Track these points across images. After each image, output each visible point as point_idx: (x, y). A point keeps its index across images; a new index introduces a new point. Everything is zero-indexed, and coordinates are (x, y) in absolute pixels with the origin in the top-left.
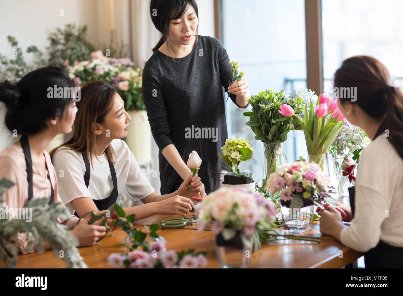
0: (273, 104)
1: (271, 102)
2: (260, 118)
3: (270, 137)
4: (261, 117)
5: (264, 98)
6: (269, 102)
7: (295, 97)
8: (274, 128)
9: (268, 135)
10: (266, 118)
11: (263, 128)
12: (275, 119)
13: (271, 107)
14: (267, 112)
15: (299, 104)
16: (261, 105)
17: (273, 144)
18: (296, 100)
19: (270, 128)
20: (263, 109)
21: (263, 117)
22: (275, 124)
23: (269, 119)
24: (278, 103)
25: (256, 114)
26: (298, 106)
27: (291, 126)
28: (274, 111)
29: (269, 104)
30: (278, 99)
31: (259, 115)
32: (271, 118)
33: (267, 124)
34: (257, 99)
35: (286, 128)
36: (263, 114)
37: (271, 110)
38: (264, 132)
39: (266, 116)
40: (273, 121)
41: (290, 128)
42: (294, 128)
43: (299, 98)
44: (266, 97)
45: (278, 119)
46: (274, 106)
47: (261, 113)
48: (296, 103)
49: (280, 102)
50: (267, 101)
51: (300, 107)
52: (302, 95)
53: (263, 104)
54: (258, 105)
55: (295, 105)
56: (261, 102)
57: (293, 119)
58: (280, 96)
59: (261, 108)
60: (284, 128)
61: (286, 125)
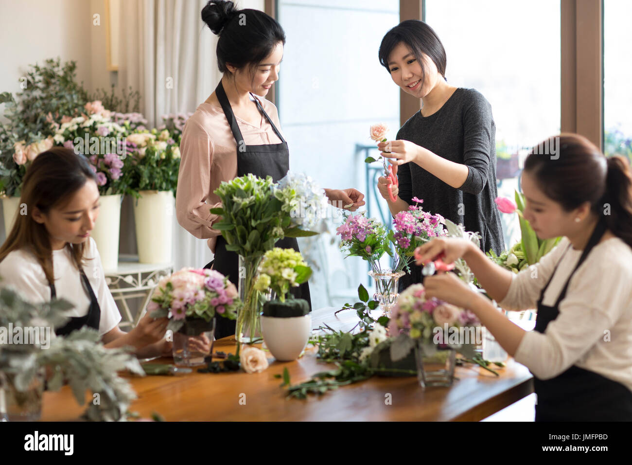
0: (253, 198)
1: (250, 194)
2: (233, 217)
3: (248, 246)
4: (236, 215)
5: (239, 189)
6: (246, 195)
7: (286, 187)
8: (253, 234)
9: (244, 242)
10: (242, 218)
11: (238, 234)
12: (256, 220)
13: (250, 202)
14: (244, 210)
15: (292, 198)
16: (235, 199)
17: (252, 257)
18: (288, 192)
19: (249, 234)
20: (238, 205)
21: (238, 217)
22: (255, 228)
23: (247, 221)
24: (260, 197)
25: (228, 212)
26: (290, 200)
27: (279, 231)
28: (255, 208)
29: (248, 197)
30: (260, 190)
31: (232, 213)
32: (250, 218)
33: (243, 227)
34: (230, 189)
35: (271, 233)
36: (238, 212)
37: (248, 207)
38: (239, 239)
39: (243, 215)
40: (253, 223)
41: (278, 234)
42: (283, 233)
43: (291, 189)
44: (242, 187)
45: (261, 219)
46: (254, 201)
47: (236, 210)
48: (287, 197)
49: (263, 195)
50: (245, 193)
51: (292, 203)
52: (297, 184)
53: (238, 197)
54: (232, 198)
55: (284, 199)
56: (236, 195)
57: (281, 220)
58: (265, 186)
59: (235, 204)
60: (268, 233)
61: (272, 229)
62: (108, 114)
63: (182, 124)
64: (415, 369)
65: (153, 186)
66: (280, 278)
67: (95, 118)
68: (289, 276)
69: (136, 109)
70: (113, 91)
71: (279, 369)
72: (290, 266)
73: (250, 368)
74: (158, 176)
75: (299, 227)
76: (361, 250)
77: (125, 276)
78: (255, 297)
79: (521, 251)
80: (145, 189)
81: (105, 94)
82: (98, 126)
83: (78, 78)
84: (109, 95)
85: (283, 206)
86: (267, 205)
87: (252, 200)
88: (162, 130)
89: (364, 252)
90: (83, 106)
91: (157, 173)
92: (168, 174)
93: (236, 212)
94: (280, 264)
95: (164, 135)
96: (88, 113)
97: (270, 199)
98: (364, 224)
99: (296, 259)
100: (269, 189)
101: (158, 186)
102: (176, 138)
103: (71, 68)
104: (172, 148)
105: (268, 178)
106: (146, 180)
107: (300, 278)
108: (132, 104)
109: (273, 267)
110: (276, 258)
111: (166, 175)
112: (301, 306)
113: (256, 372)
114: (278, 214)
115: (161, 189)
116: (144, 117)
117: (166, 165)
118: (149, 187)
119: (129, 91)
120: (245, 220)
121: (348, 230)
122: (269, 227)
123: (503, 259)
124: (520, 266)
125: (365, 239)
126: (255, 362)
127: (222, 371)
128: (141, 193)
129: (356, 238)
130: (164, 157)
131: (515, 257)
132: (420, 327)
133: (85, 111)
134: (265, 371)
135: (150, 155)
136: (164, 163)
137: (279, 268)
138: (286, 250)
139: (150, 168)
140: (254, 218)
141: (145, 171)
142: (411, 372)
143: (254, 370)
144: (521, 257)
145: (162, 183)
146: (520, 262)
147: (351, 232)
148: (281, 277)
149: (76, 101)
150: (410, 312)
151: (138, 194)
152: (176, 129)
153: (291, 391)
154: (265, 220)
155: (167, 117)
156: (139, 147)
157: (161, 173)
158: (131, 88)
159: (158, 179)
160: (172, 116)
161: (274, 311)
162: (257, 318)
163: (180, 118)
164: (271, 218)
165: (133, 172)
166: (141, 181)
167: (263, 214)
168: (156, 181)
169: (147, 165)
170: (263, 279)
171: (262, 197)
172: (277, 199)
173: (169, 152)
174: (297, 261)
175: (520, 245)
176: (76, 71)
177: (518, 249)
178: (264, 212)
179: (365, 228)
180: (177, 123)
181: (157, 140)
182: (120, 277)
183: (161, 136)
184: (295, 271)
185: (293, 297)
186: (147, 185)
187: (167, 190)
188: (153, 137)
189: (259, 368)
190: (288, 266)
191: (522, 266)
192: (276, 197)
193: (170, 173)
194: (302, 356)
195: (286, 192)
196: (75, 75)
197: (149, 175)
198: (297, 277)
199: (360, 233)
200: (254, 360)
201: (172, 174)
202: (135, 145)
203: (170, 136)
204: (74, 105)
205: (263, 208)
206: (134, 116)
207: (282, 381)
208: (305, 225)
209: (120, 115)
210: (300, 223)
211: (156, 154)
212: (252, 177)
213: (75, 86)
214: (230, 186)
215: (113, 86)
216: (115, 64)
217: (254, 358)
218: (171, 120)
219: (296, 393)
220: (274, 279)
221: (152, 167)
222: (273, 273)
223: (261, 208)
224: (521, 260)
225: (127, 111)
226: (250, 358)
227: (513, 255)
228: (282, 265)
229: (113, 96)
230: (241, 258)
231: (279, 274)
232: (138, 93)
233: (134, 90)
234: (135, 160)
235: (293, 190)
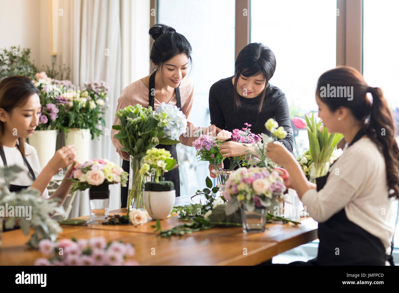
0: (139, 118)
1: (138, 116)
2: (127, 131)
3: (136, 149)
4: (128, 129)
5: (131, 112)
6: (135, 116)
7: (161, 112)
8: (140, 141)
9: (134, 146)
10: (132, 131)
11: (130, 141)
12: (141, 133)
13: (137, 121)
14: (133, 126)
15: (164, 118)
16: (128, 118)
17: (138, 156)
18: (162, 115)
19: (136, 141)
20: (130, 122)
21: (130, 130)
22: (140, 137)
23: (136, 133)
24: (144, 117)
25: (123, 128)
26: (163, 120)
27: (156, 139)
28: (141, 125)
29: (137, 117)
30: (144, 114)
31: (126, 128)
32: (137, 131)
33: (133, 137)
34: (125, 113)
35: (151, 141)
36: (130, 127)
37: (137, 124)
38: (130, 144)
39: (133, 129)
40: (139, 134)
41: (155, 141)
42: (158, 141)
43: (164, 113)
44: (133, 112)
45: (144, 132)
46: (140, 120)
47: (129, 125)
48: (161, 118)
49: (146, 116)
50: (134, 115)
51: (165, 121)
52: (168, 110)
53: (130, 117)
54: (126, 118)
55: (159, 120)
56: (129, 116)
57: (157, 132)
58: (147, 111)
59: (128, 122)
60: (149, 141)
61: (151, 138)
62: (50, 80)
63: (96, 88)
64: (241, 223)
65: (77, 126)
66: (156, 167)
67: (41, 81)
68: (162, 165)
69: (68, 78)
70: (53, 67)
71: (154, 223)
72: (163, 159)
73: (136, 222)
74: (80, 119)
75: (169, 138)
76: (208, 157)
77: (58, 181)
78: (140, 182)
79: (310, 155)
80: (72, 127)
81: (48, 68)
82: (43, 86)
83: (31, 59)
84: (51, 68)
85: (158, 124)
86: (148, 123)
87: (138, 119)
88: (84, 91)
89: (210, 157)
90: (34, 75)
91: (80, 117)
92: (87, 118)
93: (129, 127)
94: (156, 158)
95: (85, 94)
96: (37, 79)
97: (150, 120)
98: (209, 140)
99: (166, 155)
100: (150, 113)
101: (80, 125)
102: (92, 96)
103: (27, 53)
104: (90, 102)
105: (150, 108)
106: (73, 121)
107: (168, 167)
108: (65, 75)
109: (151, 159)
110: (153, 154)
111: (86, 118)
112: (169, 184)
113: (140, 224)
114: (155, 129)
115: (82, 127)
116: (73, 83)
117: (86, 113)
118: (75, 126)
119: (63, 67)
120: (135, 133)
121: (200, 143)
122: (149, 137)
123: (298, 160)
124: (308, 165)
125: (210, 149)
126: (139, 218)
127: (118, 224)
128: (70, 130)
129: (205, 148)
130: (84, 106)
131: (306, 159)
132: (244, 193)
133: (35, 78)
134: (145, 224)
135: (75, 105)
136: (85, 111)
137: (155, 160)
138: (160, 149)
139: (75, 114)
140: (140, 131)
141: (72, 115)
142: (238, 224)
143: (138, 223)
144: (309, 159)
145: (82, 124)
146: (308, 162)
147: (202, 145)
148: (157, 165)
149: (29, 71)
150: (238, 184)
151: (67, 130)
152: (92, 90)
153: (162, 233)
154: (147, 132)
155: (87, 83)
156: (69, 101)
157: (83, 117)
158: (64, 65)
159: (80, 121)
160: (90, 83)
161: (151, 187)
162: (141, 196)
163: (95, 84)
164: (151, 131)
165: (65, 116)
166: (70, 121)
167: (146, 129)
168: (79, 122)
169: (74, 111)
170: (145, 166)
171: (146, 117)
172: (155, 119)
173: (88, 104)
174: (167, 156)
175: (309, 151)
176: (30, 55)
177: (307, 154)
178: (146, 128)
179: (210, 143)
180: (93, 87)
181: (81, 97)
182: (55, 182)
183: (83, 95)
184: (165, 162)
185: (164, 179)
186: (73, 124)
187: (86, 128)
188: (78, 95)
189: (141, 222)
190: (161, 159)
191: (310, 164)
192: (154, 118)
193: (88, 117)
194: (169, 218)
195: (161, 115)
196: (29, 57)
197: (75, 117)
198: (167, 166)
199: (207, 146)
200: (139, 217)
201: (90, 118)
202: (66, 99)
203: (89, 95)
204: (28, 74)
205: (146, 125)
206: (66, 82)
207: (156, 229)
208: (172, 136)
209: (57, 81)
210: (169, 135)
211: (79, 104)
212: (139, 106)
213: (29, 63)
214: (125, 111)
215: (53, 64)
216: (55, 51)
217: (138, 216)
218: (90, 85)
219: (165, 235)
220: (151, 167)
221: (77, 113)
222: (151, 163)
223: (145, 125)
224: (310, 161)
225: (62, 79)
226: (136, 216)
227: (304, 157)
228: (157, 158)
229: (53, 70)
230: (131, 157)
231: (155, 164)
232: (69, 68)
233: (66, 66)
234: (66, 109)
235: (165, 114)
